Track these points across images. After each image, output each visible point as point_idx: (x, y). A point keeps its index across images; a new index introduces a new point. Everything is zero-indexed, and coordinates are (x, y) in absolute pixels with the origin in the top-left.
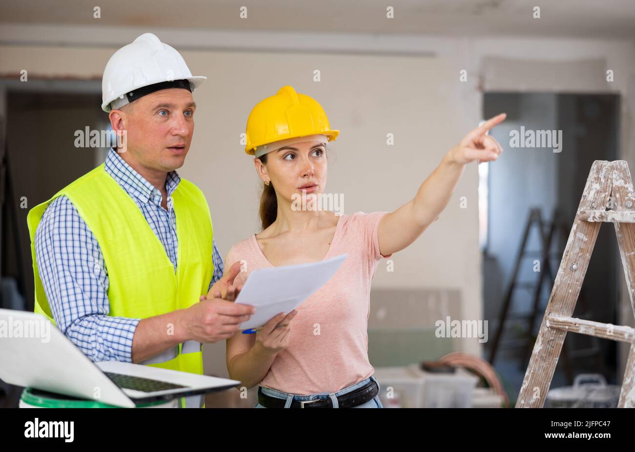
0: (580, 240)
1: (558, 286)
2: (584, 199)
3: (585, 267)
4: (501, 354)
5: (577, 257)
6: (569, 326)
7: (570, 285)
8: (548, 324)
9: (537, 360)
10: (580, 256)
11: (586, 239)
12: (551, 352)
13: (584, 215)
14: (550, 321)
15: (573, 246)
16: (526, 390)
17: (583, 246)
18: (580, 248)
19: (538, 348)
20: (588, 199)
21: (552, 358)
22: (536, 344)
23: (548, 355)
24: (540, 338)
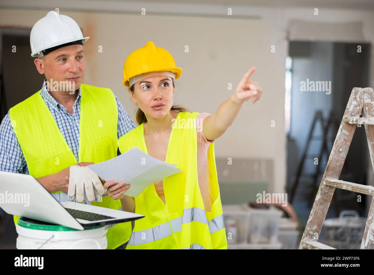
0: (344, 134)
1: (330, 161)
2: (347, 110)
3: (346, 151)
4: (297, 197)
5: (342, 144)
6: (337, 185)
7: (338, 161)
8: (324, 183)
9: (317, 204)
10: (344, 144)
11: (347, 134)
12: (326, 199)
13: (347, 119)
14: (325, 181)
15: (340, 138)
16: (311, 222)
17: (346, 138)
18: (344, 139)
19: (318, 197)
20: (350, 110)
21: (326, 203)
22: (317, 195)
23: (324, 202)
24: (319, 191)
